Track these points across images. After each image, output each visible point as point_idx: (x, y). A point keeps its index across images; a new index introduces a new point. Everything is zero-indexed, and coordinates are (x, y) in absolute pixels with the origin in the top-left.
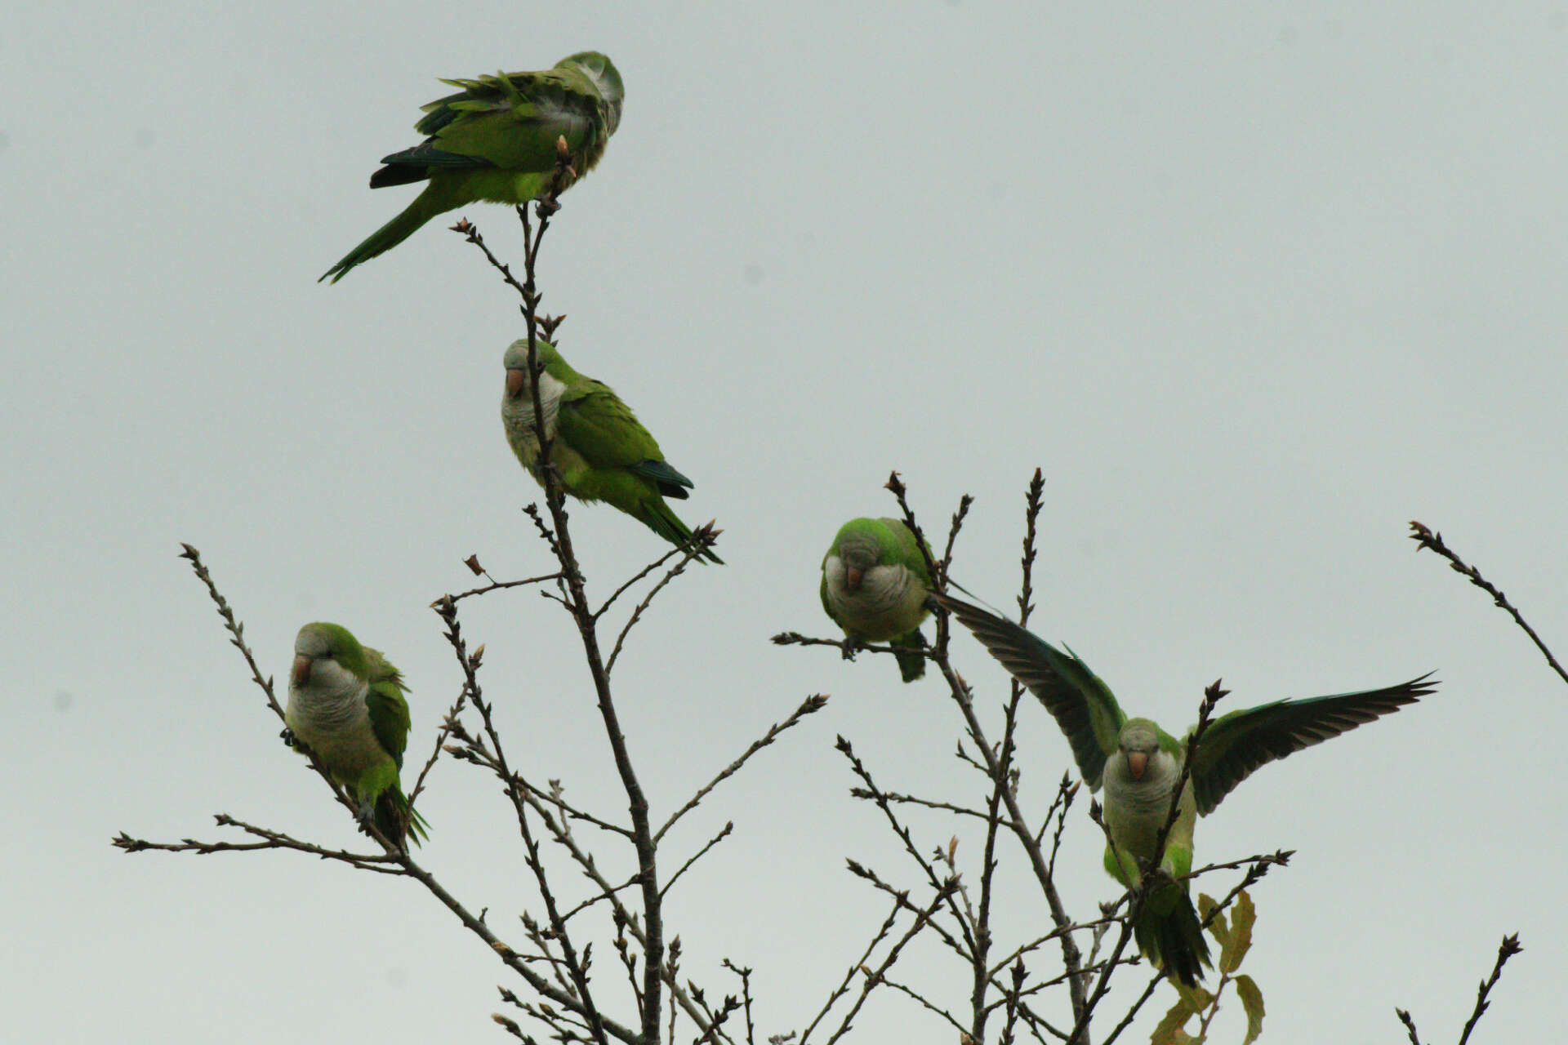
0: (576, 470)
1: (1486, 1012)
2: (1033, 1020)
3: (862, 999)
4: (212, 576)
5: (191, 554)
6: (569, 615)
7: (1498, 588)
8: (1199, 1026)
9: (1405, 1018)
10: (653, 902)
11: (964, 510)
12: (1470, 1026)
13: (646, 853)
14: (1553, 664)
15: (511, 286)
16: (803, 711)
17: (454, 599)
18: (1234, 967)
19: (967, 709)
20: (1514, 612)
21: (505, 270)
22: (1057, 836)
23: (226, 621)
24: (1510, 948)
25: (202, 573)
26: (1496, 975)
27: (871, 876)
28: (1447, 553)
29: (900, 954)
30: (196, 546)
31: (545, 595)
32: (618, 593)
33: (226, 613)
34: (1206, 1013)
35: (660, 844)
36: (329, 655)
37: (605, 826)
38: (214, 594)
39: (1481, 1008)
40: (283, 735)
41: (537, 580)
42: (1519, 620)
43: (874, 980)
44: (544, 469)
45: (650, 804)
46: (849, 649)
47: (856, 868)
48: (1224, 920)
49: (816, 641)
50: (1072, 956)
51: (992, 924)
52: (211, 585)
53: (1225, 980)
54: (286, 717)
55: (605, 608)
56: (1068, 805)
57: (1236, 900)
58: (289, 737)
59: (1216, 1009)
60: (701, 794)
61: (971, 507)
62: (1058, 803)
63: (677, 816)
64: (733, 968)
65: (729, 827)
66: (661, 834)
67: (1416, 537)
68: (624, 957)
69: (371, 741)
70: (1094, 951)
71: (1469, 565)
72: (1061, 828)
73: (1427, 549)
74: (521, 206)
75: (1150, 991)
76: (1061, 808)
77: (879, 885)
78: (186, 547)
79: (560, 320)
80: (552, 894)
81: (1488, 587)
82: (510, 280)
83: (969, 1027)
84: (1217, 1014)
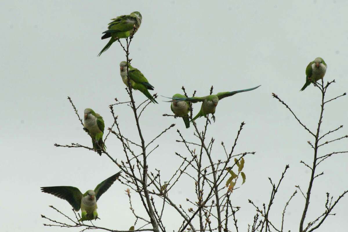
0: (134, 84)
1: (283, 178)
2: (207, 180)
3: (180, 175)
4: (73, 102)
5: (69, 98)
6: (132, 109)
7: (287, 105)
8: (235, 180)
9: (270, 179)
10: (145, 158)
11: (195, 93)
12: (281, 180)
13: (144, 149)
14: (296, 118)
15: (124, 51)
16: (171, 126)
17: (113, 105)
18: (241, 171)
19: (195, 127)
20: (289, 109)
21: (124, 48)
22: (211, 148)
23: (75, 110)
24: (287, 167)
25: (71, 101)
26: (285, 172)
27: (179, 155)
28: (278, 98)
29: (187, 168)
30: (70, 97)
31: (128, 105)
32: (140, 105)
33: (75, 108)
34: (236, 178)
35: (146, 148)
36: (90, 113)
37: (137, 145)
38: (73, 105)
39: (283, 177)
40: (83, 128)
41: (127, 102)
42: (290, 110)
43: (182, 172)
44: (128, 84)
45: (145, 141)
46: (175, 117)
47: (177, 154)
48: (239, 163)
49: (170, 115)
50: (213, 169)
51: (201, 163)
52: (72, 103)
53: (239, 173)
54: (84, 125)
55: (138, 108)
56: (213, 143)
57: (241, 159)
58: (85, 129)
59: (238, 178)
60: (153, 140)
61: (196, 92)
62: (211, 143)
63: (149, 144)
64: (157, 170)
65: (158, 146)
66: (147, 147)
67: (273, 96)
68: (138, 168)
69: (98, 128)
70: (217, 168)
71: (282, 100)
72: (211, 147)
73: (275, 98)
74: (127, 38)
75: (227, 175)
76: (211, 144)
77: (181, 157)
78: (68, 97)
79: (131, 59)
80: (128, 156)
81: (285, 104)
82: (124, 50)
83: (197, 180)
84: (238, 179)
